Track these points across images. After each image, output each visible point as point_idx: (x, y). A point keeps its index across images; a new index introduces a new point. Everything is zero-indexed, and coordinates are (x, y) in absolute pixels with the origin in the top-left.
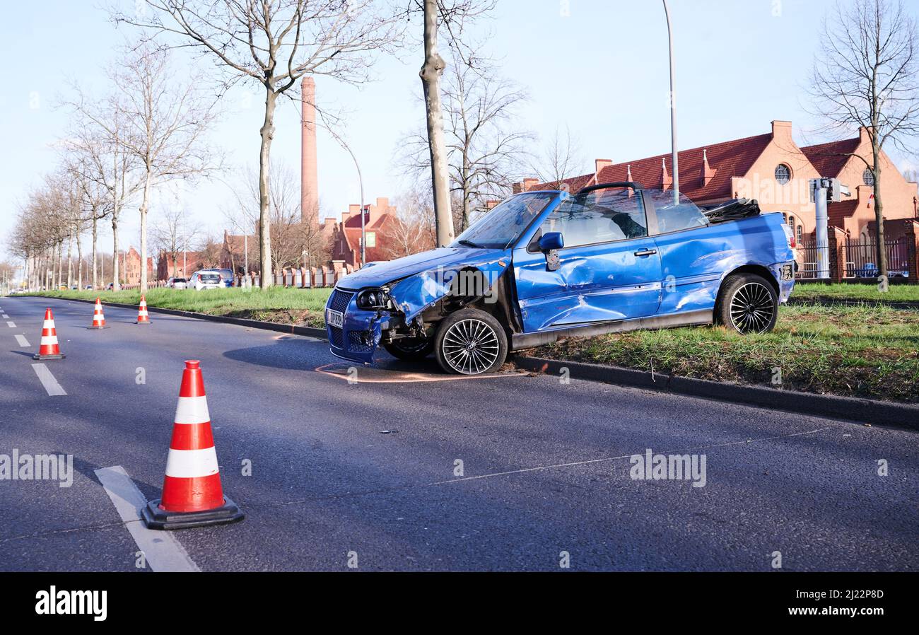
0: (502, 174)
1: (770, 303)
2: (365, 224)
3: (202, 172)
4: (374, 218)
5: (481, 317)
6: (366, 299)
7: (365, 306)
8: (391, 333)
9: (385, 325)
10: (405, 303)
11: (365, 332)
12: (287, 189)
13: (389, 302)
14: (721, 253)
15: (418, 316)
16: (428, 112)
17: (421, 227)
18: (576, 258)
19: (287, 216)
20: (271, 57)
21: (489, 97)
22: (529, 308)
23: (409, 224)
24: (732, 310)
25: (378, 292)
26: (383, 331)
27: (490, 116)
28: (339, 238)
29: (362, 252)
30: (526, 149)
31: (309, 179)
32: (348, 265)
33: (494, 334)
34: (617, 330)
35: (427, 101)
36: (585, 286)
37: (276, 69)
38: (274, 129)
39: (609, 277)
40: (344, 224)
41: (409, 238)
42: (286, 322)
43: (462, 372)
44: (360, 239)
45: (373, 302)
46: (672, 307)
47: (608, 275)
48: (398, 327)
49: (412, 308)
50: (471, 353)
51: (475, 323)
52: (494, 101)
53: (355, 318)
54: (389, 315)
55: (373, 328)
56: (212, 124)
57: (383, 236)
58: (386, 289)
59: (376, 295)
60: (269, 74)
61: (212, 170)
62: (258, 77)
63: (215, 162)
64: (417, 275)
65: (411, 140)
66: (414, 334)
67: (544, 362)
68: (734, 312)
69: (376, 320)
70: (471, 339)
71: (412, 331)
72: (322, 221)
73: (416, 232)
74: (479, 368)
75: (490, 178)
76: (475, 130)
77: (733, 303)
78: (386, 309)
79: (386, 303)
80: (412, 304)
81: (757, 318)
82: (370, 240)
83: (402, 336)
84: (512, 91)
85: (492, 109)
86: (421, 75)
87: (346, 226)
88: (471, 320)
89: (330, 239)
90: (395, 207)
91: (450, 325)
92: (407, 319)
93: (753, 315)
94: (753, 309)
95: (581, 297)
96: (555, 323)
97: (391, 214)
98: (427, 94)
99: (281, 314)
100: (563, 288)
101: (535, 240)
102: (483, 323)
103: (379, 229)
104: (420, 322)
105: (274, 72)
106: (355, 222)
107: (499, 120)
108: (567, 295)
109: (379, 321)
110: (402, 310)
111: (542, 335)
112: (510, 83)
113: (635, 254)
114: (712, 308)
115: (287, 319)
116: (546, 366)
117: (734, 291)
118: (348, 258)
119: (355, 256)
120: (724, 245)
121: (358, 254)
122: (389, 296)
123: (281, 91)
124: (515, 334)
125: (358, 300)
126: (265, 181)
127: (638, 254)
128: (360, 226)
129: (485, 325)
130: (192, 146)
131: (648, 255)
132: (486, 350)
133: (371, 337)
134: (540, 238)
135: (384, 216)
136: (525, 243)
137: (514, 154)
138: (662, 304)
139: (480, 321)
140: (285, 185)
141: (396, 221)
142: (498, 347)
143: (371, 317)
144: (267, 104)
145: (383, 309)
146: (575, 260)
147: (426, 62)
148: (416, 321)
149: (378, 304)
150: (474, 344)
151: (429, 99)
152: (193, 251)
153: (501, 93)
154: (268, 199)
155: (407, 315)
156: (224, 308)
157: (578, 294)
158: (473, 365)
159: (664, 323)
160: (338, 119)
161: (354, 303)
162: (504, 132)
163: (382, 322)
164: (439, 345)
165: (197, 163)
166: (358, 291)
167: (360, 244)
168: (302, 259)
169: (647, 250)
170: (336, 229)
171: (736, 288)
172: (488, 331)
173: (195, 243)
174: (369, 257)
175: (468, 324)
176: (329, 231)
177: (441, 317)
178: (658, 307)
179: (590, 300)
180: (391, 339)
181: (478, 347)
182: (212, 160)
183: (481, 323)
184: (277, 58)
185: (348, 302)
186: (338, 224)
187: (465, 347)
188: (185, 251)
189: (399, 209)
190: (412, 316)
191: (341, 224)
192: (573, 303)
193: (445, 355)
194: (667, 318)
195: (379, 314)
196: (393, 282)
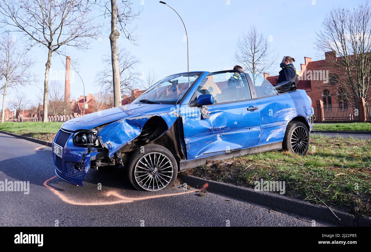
0: (131, 86)
1: (306, 137)
2: (85, 102)
3: (27, 82)
4: (88, 100)
5: (162, 150)
6: (80, 138)
7: (79, 143)
8: (97, 163)
9: (93, 158)
10: (109, 142)
11: (78, 163)
12: (59, 90)
13: (97, 141)
14: (286, 110)
15: (118, 151)
16: (112, 52)
17: (102, 103)
18: (217, 111)
19: (59, 99)
20: (51, 38)
21: (127, 61)
22: (191, 143)
23: (99, 102)
24: (292, 141)
25: (89, 133)
26: (91, 161)
27: (127, 67)
28: (76, 106)
29: (83, 110)
30: (139, 78)
31: (67, 87)
32: (79, 114)
33: (170, 163)
34: (238, 155)
35: (112, 48)
36: (223, 129)
37: (52, 42)
38: (51, 64)
39: (235, 123)
40: (78, 102)
41: (99, 106)
42: (45, 140)
43: (148, 189)
44: (83, 106)
45: (85, 141)
46: (264, 141)
47: (235, 121)
48: (103, 158)
49: (114, 146)
50: (154, 176)
51: (158, 155)
52: (129, 62)
53: (72, 152)
54: (96, 151)
55: (84, 160)
56: (32, 66)
57: (91, 106)
58: (95, 132)
59: (87, 135)
60: (50, 44)
61: (31, 81)
62: (46, 45)
63: (32, 79)
64: (118, 122)
65: (101, 74)
66: (114, 163)
67: (205, 182)
68: (292, 143)
69: (87, 154)
70: (154, 166)
71: (113, 161)
72: (71, 101)
73: (101, 104)
74: (159, 186)
75: (127, 87)
76: (122, 71)
77: (292, 138)
78: (94, 146)
79: (94, 142)
80: (114, 143)
81: (302, 146)
82: (86, 106)
83: (105, 164)
84: (135, 60)
85: (128, 65)
86: (110, 37)
87: (79, 102)
88: (155, 153)
89: (73, 106)
90: (95, 97)
91: (140, 156)
92: (110, 154)
93: (300, 144)
94: (300, 141)
95: (218, 135)
96: (205, 152)
97: (93, 99)
98: (112, 45)
99: (44, 136)
100: (210, 130)
101: (193, 99)
102: (163, 155)
103: (89, 103)
104: (120, 155)
105: (52, 43)
106: (82, 101)
107: (130, 69)
108: (211, 134)
109: (89, 156)
110: (107, 147)
111: (197, 160)
112: (134, 57)
113: (248, 109)
114: (282, 140)
115: (46, 138)
116: (207, 185)
117: (292, 131)
118: (79, 112)
119: (81, 112)
120: (287, 105)
121: (82, 111)
122: (97, 136)
123: (54, 50)
124: (181, 161)
125: (74, 138)
126: (46, 83)
127: (249, 109)
128: (83, 102)
129: (164, 157)
130: (24, 73)
131: (254, 110)
132: (165, 174)
133: (83, 166)
134: (196, 99)
135: (91, 99)
136: (187, 101)
137: (135, 80)
138: (260, 139)
139: (161, 154)
140: (59, 89)
141: (95, 101)
142: (172, 172)
143: (82, 153)
144: (48, 54)
145: (92, 146)
146: (217, 112)
147: (112, 32)
148: (116, 154)
149: (89, 142)
150: (156, 169)
151: (113, 47)
152: (26, 109)
153: (131, 60)
154: (47, 90)
155: (110, 151)
156: (23, 132)
157: (217, 133)
158: (155, 184)
159: (260, 150)
160: (76, 62)
161: (71, 140)
162: (132, 73)
163: (91, 156)
164: (131, 171)
165: (26, 79)
166: (75, 132)
167: (83, 107)
168: (64, 112)
169: (253, 107)
170: (75, 103)
171: (293, 129)
172: (166, 160)
173: (28, 107)
174: (86, 112)
175: (152, 156)
176: (73, 104)
177: (132, 150)
178: (258, 141)
179: (223, 137)
180: (97, 167)
181: (159, 171)
182: (31, 78)
183: (161, 155)
184: (53, 38)
185: (67, 139)
186: (76, 102)
187: (150, 172)
188: (24, 109)
189: (96, 97)
190: (114, 152)
191: (77, 102)
192: (215, 139)
193: (136, 178)
194: (262, 147)
195: (89, 149)
196: (100, 126)
